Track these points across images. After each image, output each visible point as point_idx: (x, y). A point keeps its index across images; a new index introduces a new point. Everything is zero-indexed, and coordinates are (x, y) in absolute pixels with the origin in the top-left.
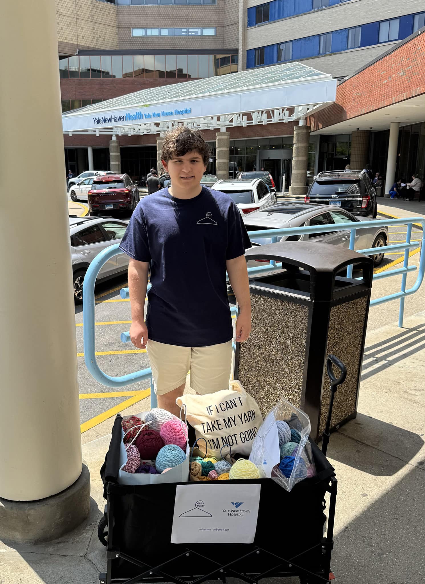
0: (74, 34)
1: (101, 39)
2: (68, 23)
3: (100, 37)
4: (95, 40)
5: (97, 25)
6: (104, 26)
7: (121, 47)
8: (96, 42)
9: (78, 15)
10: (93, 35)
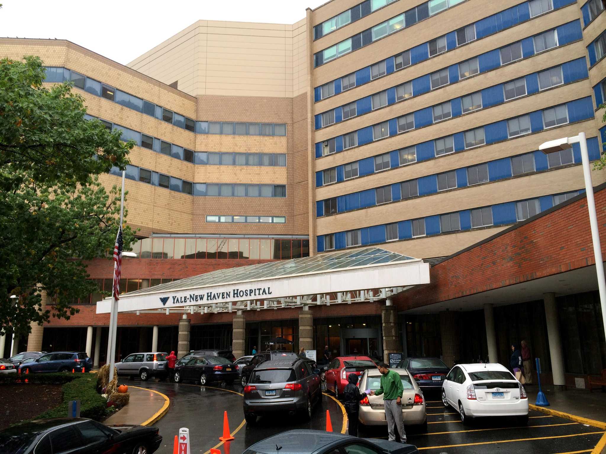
0: (150, 218)
1: (175, 224)
2: (146, 210)
3: (175, 222)
4: (170, 224)
5: (173, 212)
6: (179, 213)
7: (194, 231)
8: (171, 227)
9: (155, 203)
10: (168, 220)
